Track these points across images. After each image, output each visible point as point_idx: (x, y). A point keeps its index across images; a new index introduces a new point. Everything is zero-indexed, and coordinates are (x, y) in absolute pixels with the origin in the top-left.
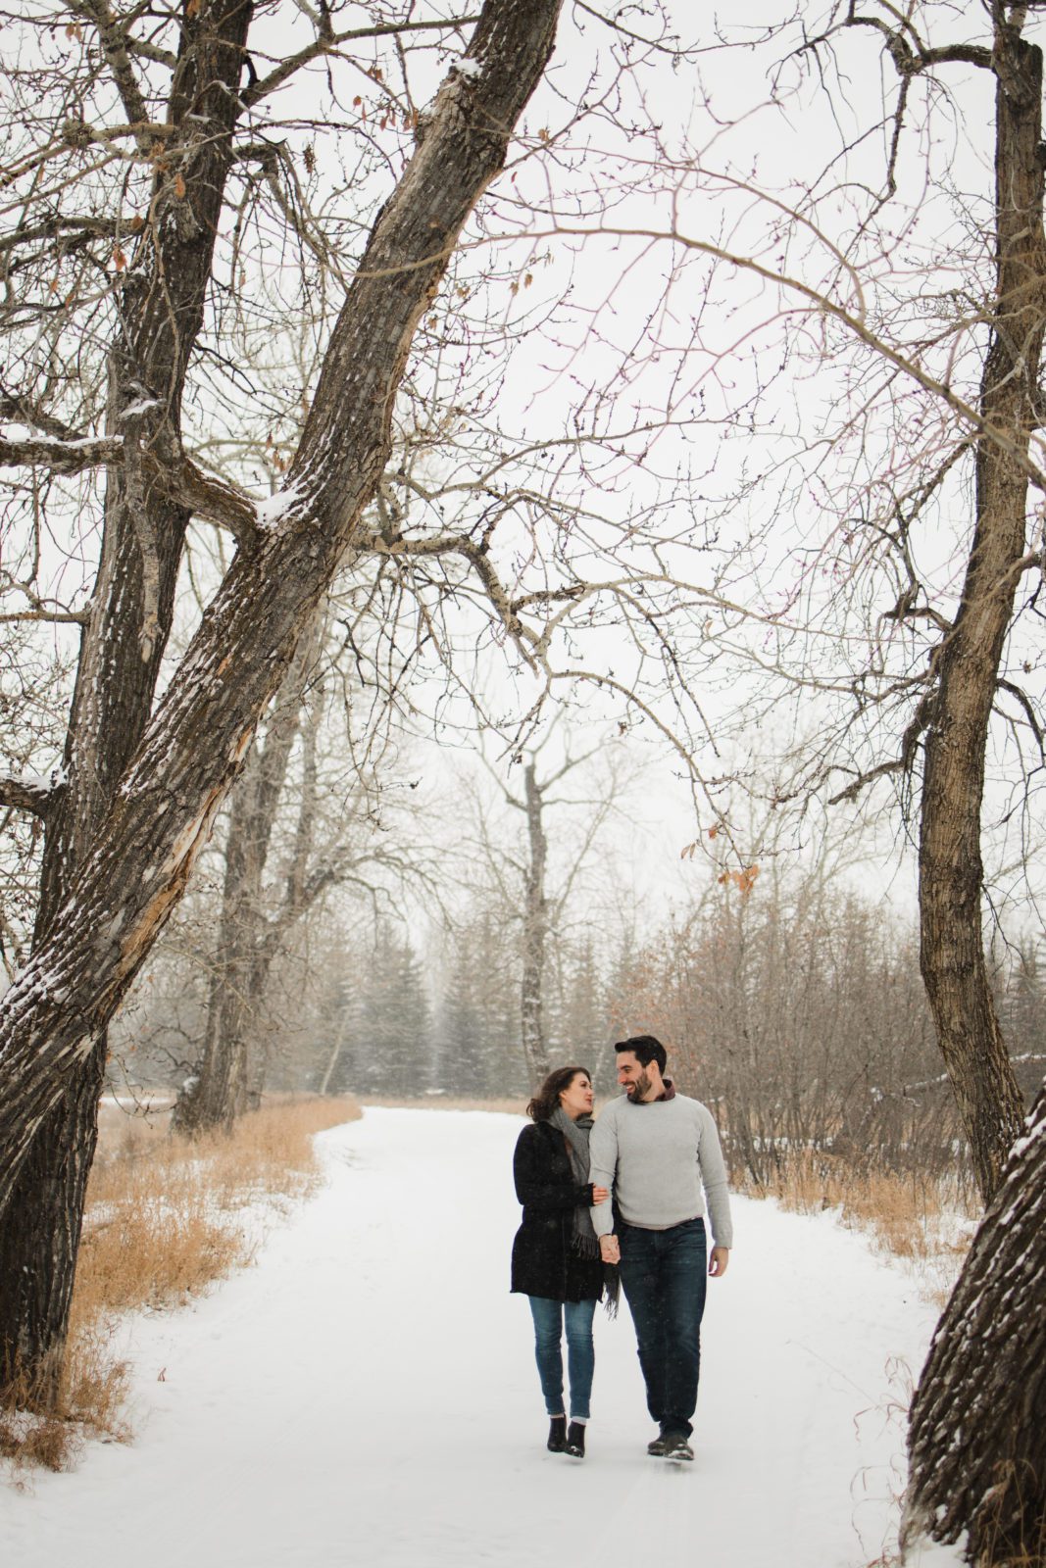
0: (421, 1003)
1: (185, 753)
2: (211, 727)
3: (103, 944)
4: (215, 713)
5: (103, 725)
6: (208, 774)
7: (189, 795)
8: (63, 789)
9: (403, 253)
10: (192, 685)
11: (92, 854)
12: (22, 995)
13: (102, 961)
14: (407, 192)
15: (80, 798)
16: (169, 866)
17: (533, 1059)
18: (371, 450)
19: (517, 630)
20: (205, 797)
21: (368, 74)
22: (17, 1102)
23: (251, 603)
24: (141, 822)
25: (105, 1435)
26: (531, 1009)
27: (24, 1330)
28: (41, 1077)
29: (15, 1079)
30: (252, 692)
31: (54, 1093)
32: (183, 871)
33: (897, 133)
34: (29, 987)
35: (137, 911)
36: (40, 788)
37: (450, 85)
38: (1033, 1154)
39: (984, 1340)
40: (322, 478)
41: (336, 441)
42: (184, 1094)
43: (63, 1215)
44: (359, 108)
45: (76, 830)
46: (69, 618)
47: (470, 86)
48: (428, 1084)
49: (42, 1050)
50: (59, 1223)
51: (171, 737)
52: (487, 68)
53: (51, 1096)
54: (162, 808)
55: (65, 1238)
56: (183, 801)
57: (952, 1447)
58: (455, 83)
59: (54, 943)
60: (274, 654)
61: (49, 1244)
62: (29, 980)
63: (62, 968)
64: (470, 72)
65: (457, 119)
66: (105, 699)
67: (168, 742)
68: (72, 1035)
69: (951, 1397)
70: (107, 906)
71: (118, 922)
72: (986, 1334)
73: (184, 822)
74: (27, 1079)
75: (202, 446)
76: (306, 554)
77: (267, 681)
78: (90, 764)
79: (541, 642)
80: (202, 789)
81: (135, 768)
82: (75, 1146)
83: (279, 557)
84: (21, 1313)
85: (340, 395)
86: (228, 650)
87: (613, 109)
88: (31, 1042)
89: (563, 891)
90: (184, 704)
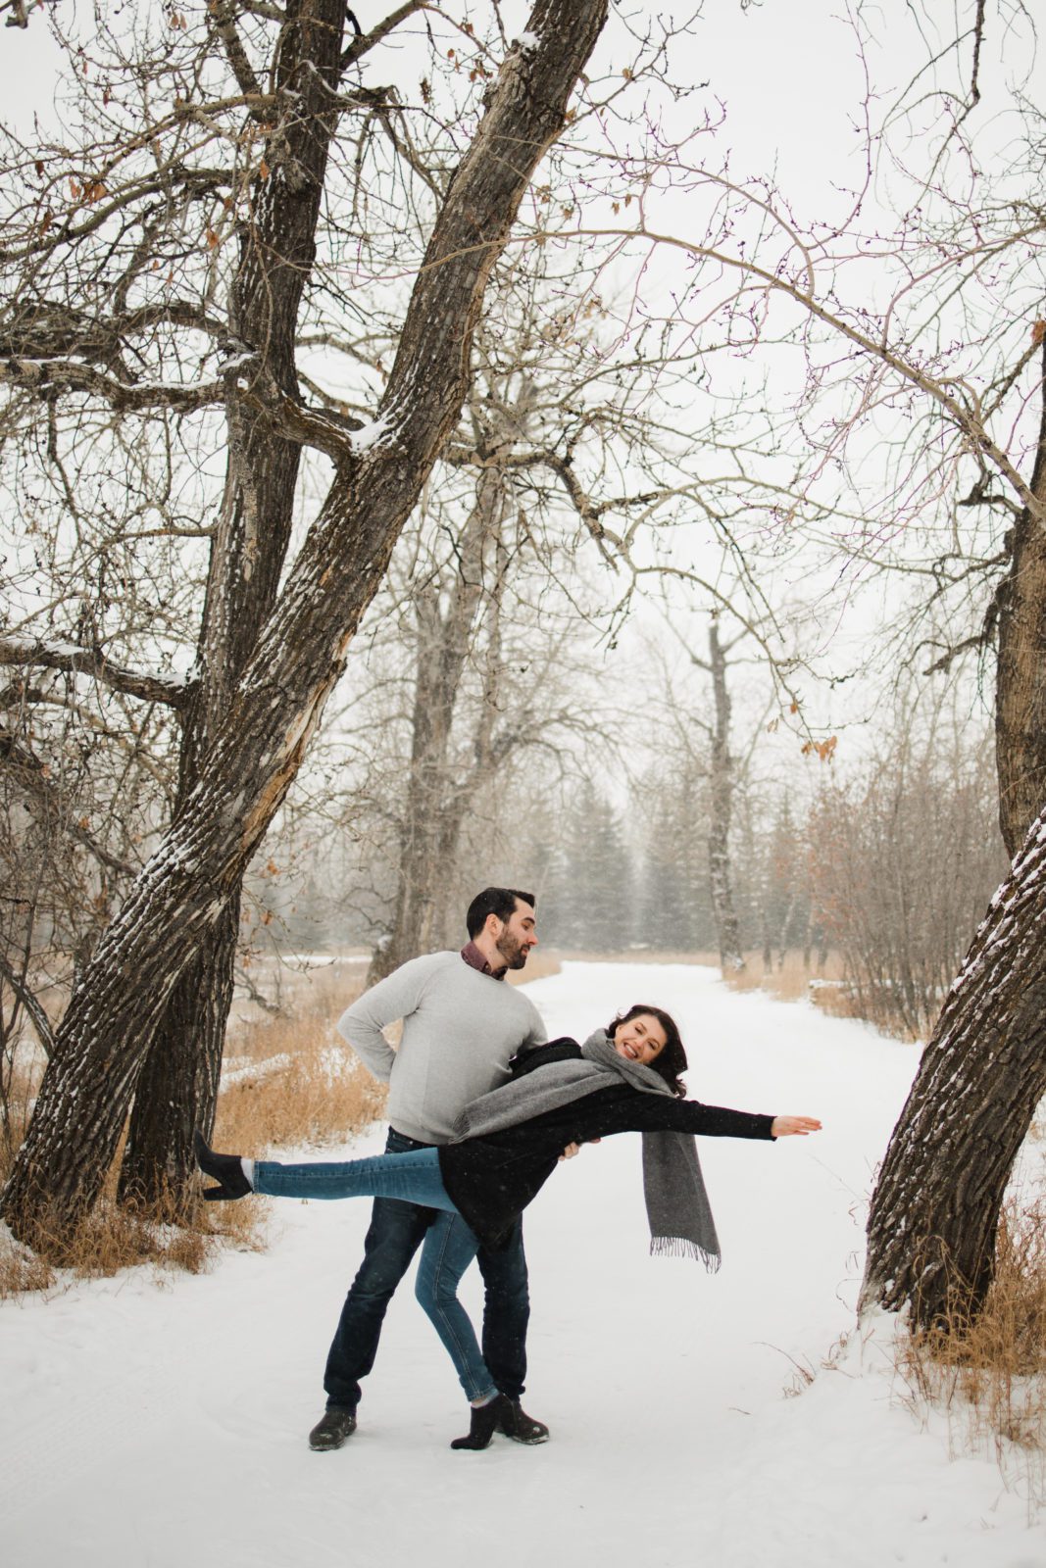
0: (623, 860)
1: (294, 654)
2: (316, 630)
3: (227, 820)
4: (317, 620)
5: (230, 627)
6: (314, 672)
7: (298, 691)
8: (197, 684)
9: (474, 209)
10: (298, 595)
11: (216, 743)
12: (158, 866)
13: (226, 836)
14: (477, 154)
15: (211, 692)
16: (282, 752)
17: (721, 913)
18: (450, 384)
19: (599, 534)
20: (311, 692)
21: (460, 27)
22: (155, 959)
23: (348, 521)
24: (257, 715)
25: (242, 1246)
26: (718, 864)
27: (171, 1156)
28: (176, 936)
29: (153, 939)
30: (351, 600)
31: (188, 950)
32: (296, 757)
33: (977, 46)
34: (164, 859)
35: (255, 793)
36: (176, 684)
37: (512, 57)
38: (965, 989)
39: (924, 1144)
40: (408, 410)
41: (420, 378)
42: (378, 952)
43: (204, 1059)
44: (453, 59)
45: (209, 720)
46: (201, 533)
47: (530, 57)
48: (633, 939)
49: (176, 914)
50: (200, 1064)
51: (281, 640)
52: (545, 41)
53: (185, 954)
54: (275, 702)
55: (207, 1077)
56: (292, 696)
57: (898, 1232)
58: (517, 55)
59: (185, 821)
60: (369, 566)
61: (192, 1083)
62: (164, 854)
63: (191, 844)
64: (530, 45)
65: (519, 87)
66: (232, 604)
67: (278, 645)
68: (202, 899)
69: (899, 1191)
70: (229, 788)
71: (239, 803)
72: (926, 1140)
73: (294, 714)
74: (162, 941)
75: (359, 341)
76: (395, 477)
77: (364, 590)
78: (217, 664)
79: (624, 544)
80: (309, 685)
81: (251, 668)
82: (213, 997)
83: (371, 481)
84: (168, 1143)
85: (422, 336)
86: (328, 564)
87: (662, 71)
88: (166, 907)
89: (748, 748)
90: (292, 611)
